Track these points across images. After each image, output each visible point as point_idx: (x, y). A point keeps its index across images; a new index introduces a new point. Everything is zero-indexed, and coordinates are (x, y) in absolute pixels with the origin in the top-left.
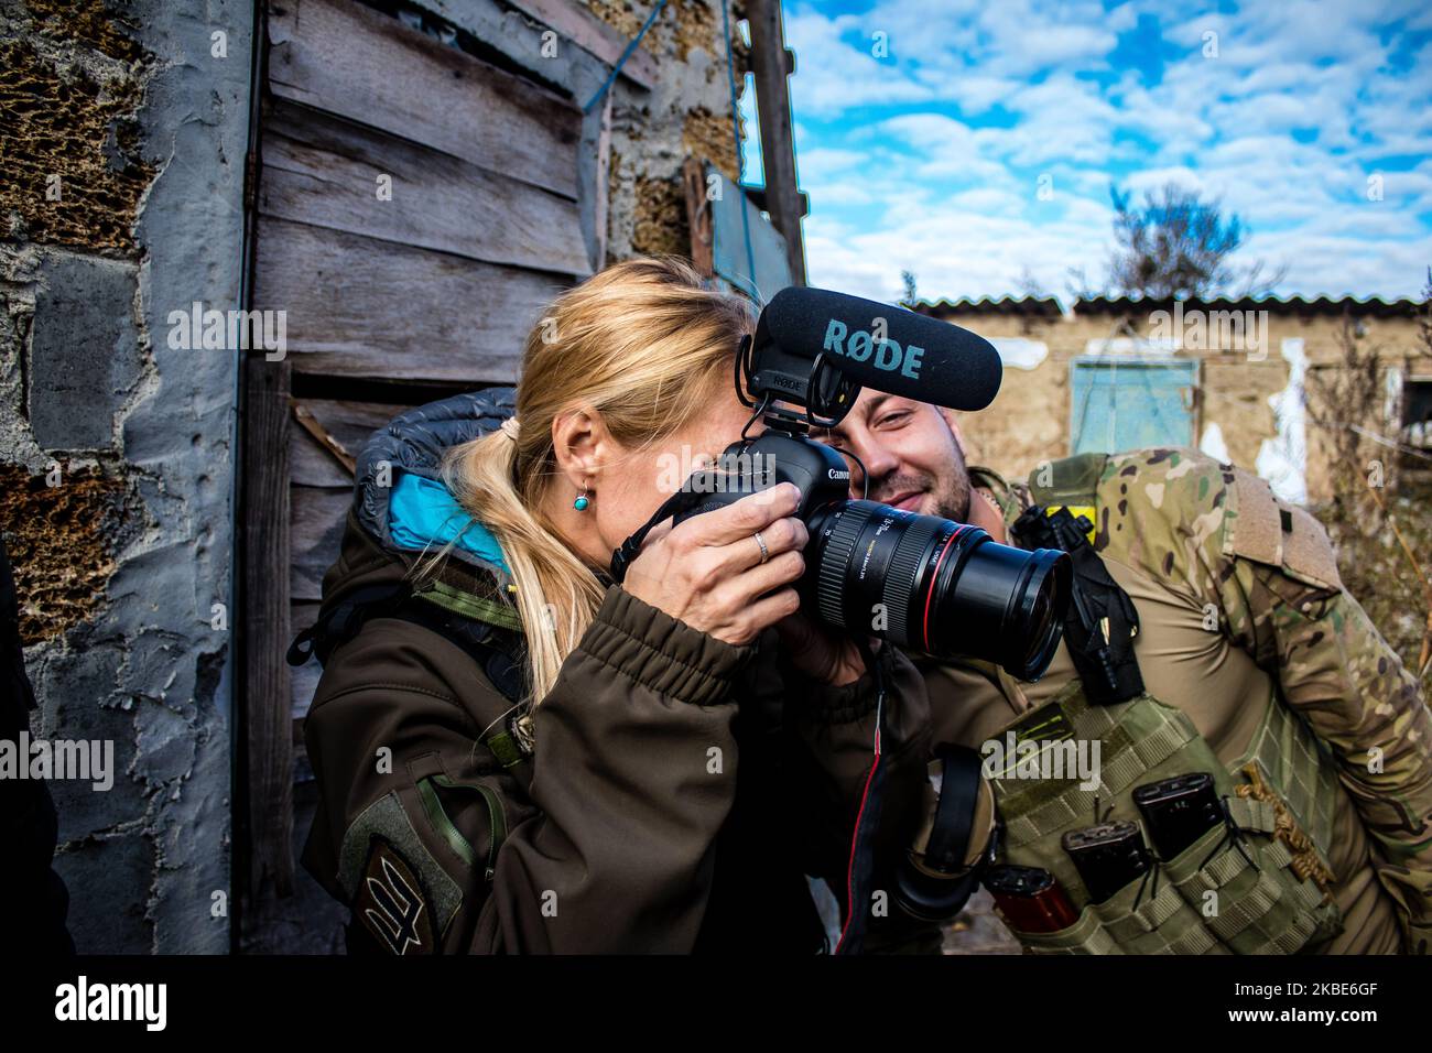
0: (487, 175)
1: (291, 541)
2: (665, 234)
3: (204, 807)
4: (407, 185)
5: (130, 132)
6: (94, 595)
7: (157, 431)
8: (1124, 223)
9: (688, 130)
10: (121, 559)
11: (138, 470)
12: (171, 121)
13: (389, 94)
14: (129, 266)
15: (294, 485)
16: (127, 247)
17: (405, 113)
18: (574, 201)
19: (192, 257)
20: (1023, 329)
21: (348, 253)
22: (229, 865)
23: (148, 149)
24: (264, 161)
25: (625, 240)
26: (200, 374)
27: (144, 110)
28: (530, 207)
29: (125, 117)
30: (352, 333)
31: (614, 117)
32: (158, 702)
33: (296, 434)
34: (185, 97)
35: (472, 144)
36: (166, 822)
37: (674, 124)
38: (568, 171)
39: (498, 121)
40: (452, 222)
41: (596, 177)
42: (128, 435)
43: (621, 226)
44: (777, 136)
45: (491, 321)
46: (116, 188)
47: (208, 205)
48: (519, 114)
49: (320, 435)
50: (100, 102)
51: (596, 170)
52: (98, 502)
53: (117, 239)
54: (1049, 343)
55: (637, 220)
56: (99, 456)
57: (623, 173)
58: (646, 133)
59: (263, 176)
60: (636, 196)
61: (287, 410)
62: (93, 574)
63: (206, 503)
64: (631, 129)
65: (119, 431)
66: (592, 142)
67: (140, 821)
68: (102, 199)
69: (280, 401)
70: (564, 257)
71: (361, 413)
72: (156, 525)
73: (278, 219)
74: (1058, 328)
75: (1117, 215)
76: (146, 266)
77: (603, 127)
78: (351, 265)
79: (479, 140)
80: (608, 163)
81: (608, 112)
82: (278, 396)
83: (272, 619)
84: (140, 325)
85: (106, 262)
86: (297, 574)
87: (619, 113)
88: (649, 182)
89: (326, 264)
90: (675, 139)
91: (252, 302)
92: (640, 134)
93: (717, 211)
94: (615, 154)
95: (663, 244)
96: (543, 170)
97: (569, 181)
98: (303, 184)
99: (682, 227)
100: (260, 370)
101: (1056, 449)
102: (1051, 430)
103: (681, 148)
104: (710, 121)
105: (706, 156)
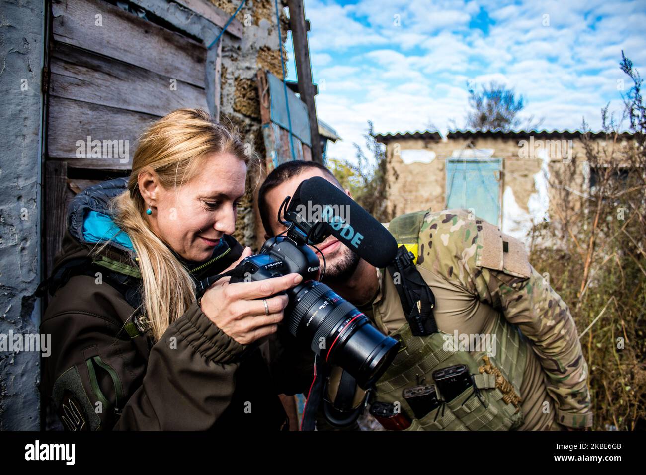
0: (161, 77)
2: (249, 103)
3: (26, 367)
4: (122, 82)
8: (473, 98)
9: (259, 57)
12: (2, 52)
13: (113, 40)
17: (121, 49)
18: (203, 89)
19: (15, 115)
20: (424, 145)
21: (94, 113)
24: (52, 71)
25: (230, 106)
26: (21, 168)
28: (182, 91)
31: (223, 50)
32: (3, 319)
33: (70, 195)
34: (10, 41)
35: (153, 63)
36: (7, 374)
37: (252, 54)
38: (200, 75)
39: (166, 53)
40: (144, 99)
41: (215, 78)
43: (228, 100)
44: (303, 59)
48: (176, 49)
51: (215, 75)
54: (436, 152)
55: (235, 97)
57: (228, 76)
58: (239, 58)
59: (51, 77)
60: (235, 86)
61: (66, 184)
63: (25, 227)
64: (232, 56)
66: (212, 62)
69: (62, 181)
73: (59, 98)
74: (440, 145)
75: (470, 95)
77: (218, 55)
78: (96, 118)
79: (157, 61)
80: (220, 72)
81: (220, 48)
82: (61, 178)
87: (226, 49)
88: (241, 80)
89: (84, 118)
90: (254, 60)
91: (47, 136)
92: (236, 58)
93: (272, 93)
94: (224, 67)
95: (248, 108)
96: (188, 75)
97: (201, 80)
98: (71, 82)
99: (256, 101)
100: (52, 166)
101: (440, 199)
102: (437, 191)
103: (256, 65)
104: (270, 53)
105: (268, 68)
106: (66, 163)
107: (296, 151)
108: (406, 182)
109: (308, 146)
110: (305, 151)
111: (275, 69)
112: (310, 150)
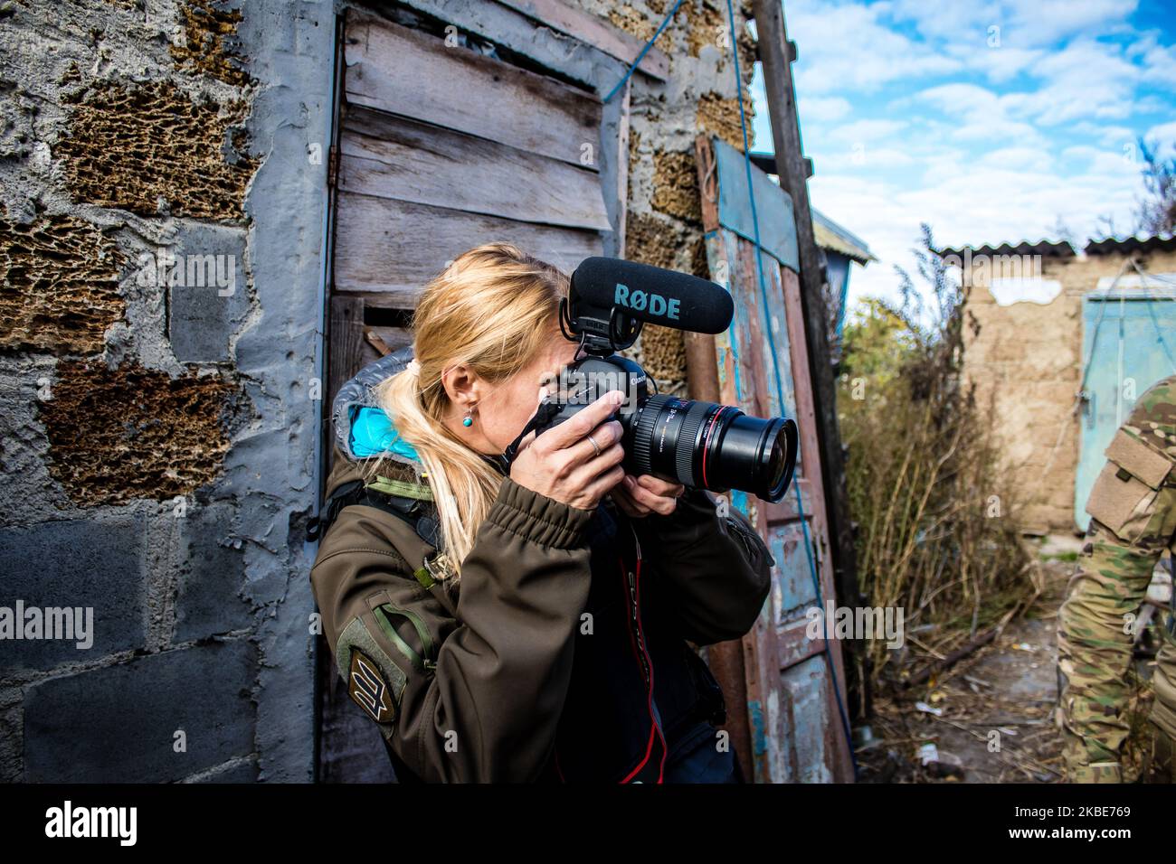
0: (522, 155)
2: (681, 195)
3: (293, 625)
4: (456, 164)
5: (242, 135)
6: (215, 465)
7: (260, 349)
9: (701, 111)
10: (234, 440)
11: (247, 377)
12: (270, 126)
13: (440, 96)
14: (240, 231)
16: (239, 218)
17: (453, 110)
18: (596, 172)
19: (285, 223)
21: (409, 217)
22: (312, 669)
23: (254, 147)
24: (342, 151)
25: (646, 201)
26: (292, 308)
27: (251, 120)
28: (559, 178)
29: (237, 126)
30: (410, 277)
31: (632, 104)
32: (260, 545)
33: (368, 352)
34: (281, 109)
35: (509, 131)
36: (266, 632)
37: (686, 107)
38: (591, 148)
39: (530, 113)
40: (493, 192)
41: (617, 152)
42: (239, 352)
43: (642, 190)
44: (783, 112)
46: (231, 176)
47: (298, 185)
48: (548, 106)
50: (220, 116)
51: (618, 146)
52: (219, 399)
53: (232, 212)
54: (1062, 281)
55: (655, 185)
56: (219, 367)
57: (642, 148)
58: (662, 116)
59: (342, 163)
60: (655, 166)
61: (361, 335)
62: (214, 450)
63: (296, 401)
64: (649, 113)
65: (232, 349)
66: (613, 125)
67: (248, 630)
68: (221, 184)
69: (356, 328)
70: (587, 216)
72: (260, 417)
73: (353, 194)
74: (1070, 267)
75: (1146, 166)
76: (252, 230)
77: (623, 113)
78: (411, 226)
79: (515, 127)
80: (627, 141)
81: (627, 100)
82: (353, 325)
84: (248, 273)
85: (224, 228)
87: (638, 101)
88: (666, 154)
89: (391, 226)
90: (691, 118)
91: (333, 255)
92: (657, 117)
93: (722, 175)
94: (635, 134)
95: (679, 204)
96: (569, 149)
97: (592, 156)
98: (373, 167)
99: (695, 189)
100: (340, 304)
101: (1070, 374)
102: (1066, 357)
103: (695, 126)
104: (721, 103)
105: (716, 132)
106: (361, 299)
107: (767, 280)
108: (997, 340)
109: (794, 271)
110: (787, 281)
111: (729, 133)
112: (796, 278)
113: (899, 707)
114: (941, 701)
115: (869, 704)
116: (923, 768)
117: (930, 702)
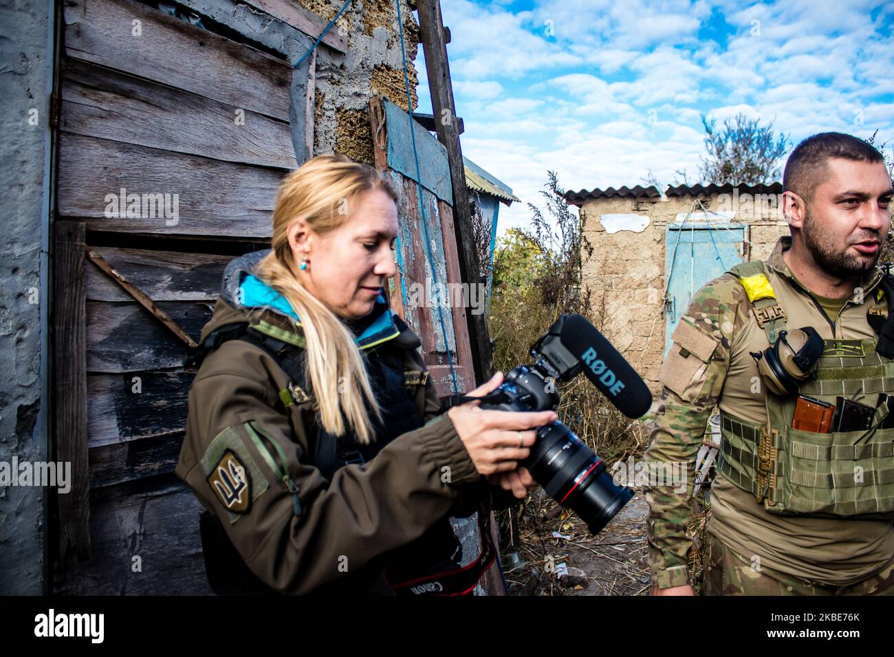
1: (87, 335)
2: (358, 144)
3: (23, 503)
4: (166, 113)
8: (711, 141)
9: (374, 79)
13: (152, 56)
15: (88, 300)
17: (164, 68)
18: (288, 123)
19: (9, 157)
20: (634, 207)
21: (125, 156)
22: (42, 540)
24: (63, 98)
26: (17, 230)
28: (256, 126)
31: (317, 70)
33: (90, 268)
35: (212, 87)
37: (362, 75)
38: (283, 104)
39: (231, 73)
40: (199, 137)
41: (305, 108)
43: (326, 139)
44: (440, 83)
45: (228, 198)
47: (20, 124)
48: (246, 68)
49: (107, 270)
51: (306, 104)
54: (650, 216)
55: (337, 135)
57: (326, 105)
58: (343, 81)
59: (63, 107)
60: (337, 120)
61: (83, 253)
63: (22, 310)
64: (332, 78)
66: (302, 86)
69: (78, 248)
70: (279, 158)
71: (138, 256)
73: (74, 134)
74: (657, 205)
77: (309, 77)
78: (127, 163)
79: (218, 84)
80: (313, 99)
81: (313, 67)
82: (76, 245)
83: (73, 384)
86: (92, 356)
87: (322, 68)
88: (346, 111)
89: (110, 162)
90: (366, 84)
91: (57, 186)
92: (339, 82)
93: (390, 128)
94: (320, 94)
95: (357, 151)
96: (264, 104)
97: (284, 110)
98: (92, 112)
99: (369, 140)
100: (63, 228)
101: (658, 283)
102: (656, 271)
103: (369, 90)
104: (391, 73)
105: (387, 95)
106: (84, 224)
107: (427, 211)
108: (606, 259)
109: (449, 205)
110: (444, 213)
111: (397, 97)
112: (451, 209)
113: (540, 536)
114: (570, 528)
115: (517, 535)
116: (557, 580)
117: (562, 530)
